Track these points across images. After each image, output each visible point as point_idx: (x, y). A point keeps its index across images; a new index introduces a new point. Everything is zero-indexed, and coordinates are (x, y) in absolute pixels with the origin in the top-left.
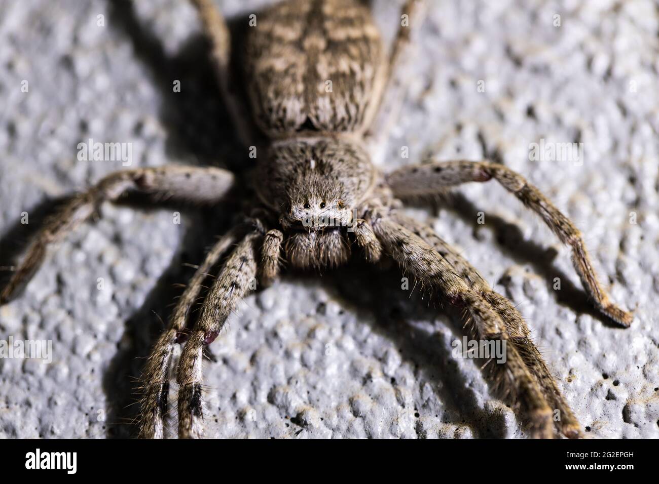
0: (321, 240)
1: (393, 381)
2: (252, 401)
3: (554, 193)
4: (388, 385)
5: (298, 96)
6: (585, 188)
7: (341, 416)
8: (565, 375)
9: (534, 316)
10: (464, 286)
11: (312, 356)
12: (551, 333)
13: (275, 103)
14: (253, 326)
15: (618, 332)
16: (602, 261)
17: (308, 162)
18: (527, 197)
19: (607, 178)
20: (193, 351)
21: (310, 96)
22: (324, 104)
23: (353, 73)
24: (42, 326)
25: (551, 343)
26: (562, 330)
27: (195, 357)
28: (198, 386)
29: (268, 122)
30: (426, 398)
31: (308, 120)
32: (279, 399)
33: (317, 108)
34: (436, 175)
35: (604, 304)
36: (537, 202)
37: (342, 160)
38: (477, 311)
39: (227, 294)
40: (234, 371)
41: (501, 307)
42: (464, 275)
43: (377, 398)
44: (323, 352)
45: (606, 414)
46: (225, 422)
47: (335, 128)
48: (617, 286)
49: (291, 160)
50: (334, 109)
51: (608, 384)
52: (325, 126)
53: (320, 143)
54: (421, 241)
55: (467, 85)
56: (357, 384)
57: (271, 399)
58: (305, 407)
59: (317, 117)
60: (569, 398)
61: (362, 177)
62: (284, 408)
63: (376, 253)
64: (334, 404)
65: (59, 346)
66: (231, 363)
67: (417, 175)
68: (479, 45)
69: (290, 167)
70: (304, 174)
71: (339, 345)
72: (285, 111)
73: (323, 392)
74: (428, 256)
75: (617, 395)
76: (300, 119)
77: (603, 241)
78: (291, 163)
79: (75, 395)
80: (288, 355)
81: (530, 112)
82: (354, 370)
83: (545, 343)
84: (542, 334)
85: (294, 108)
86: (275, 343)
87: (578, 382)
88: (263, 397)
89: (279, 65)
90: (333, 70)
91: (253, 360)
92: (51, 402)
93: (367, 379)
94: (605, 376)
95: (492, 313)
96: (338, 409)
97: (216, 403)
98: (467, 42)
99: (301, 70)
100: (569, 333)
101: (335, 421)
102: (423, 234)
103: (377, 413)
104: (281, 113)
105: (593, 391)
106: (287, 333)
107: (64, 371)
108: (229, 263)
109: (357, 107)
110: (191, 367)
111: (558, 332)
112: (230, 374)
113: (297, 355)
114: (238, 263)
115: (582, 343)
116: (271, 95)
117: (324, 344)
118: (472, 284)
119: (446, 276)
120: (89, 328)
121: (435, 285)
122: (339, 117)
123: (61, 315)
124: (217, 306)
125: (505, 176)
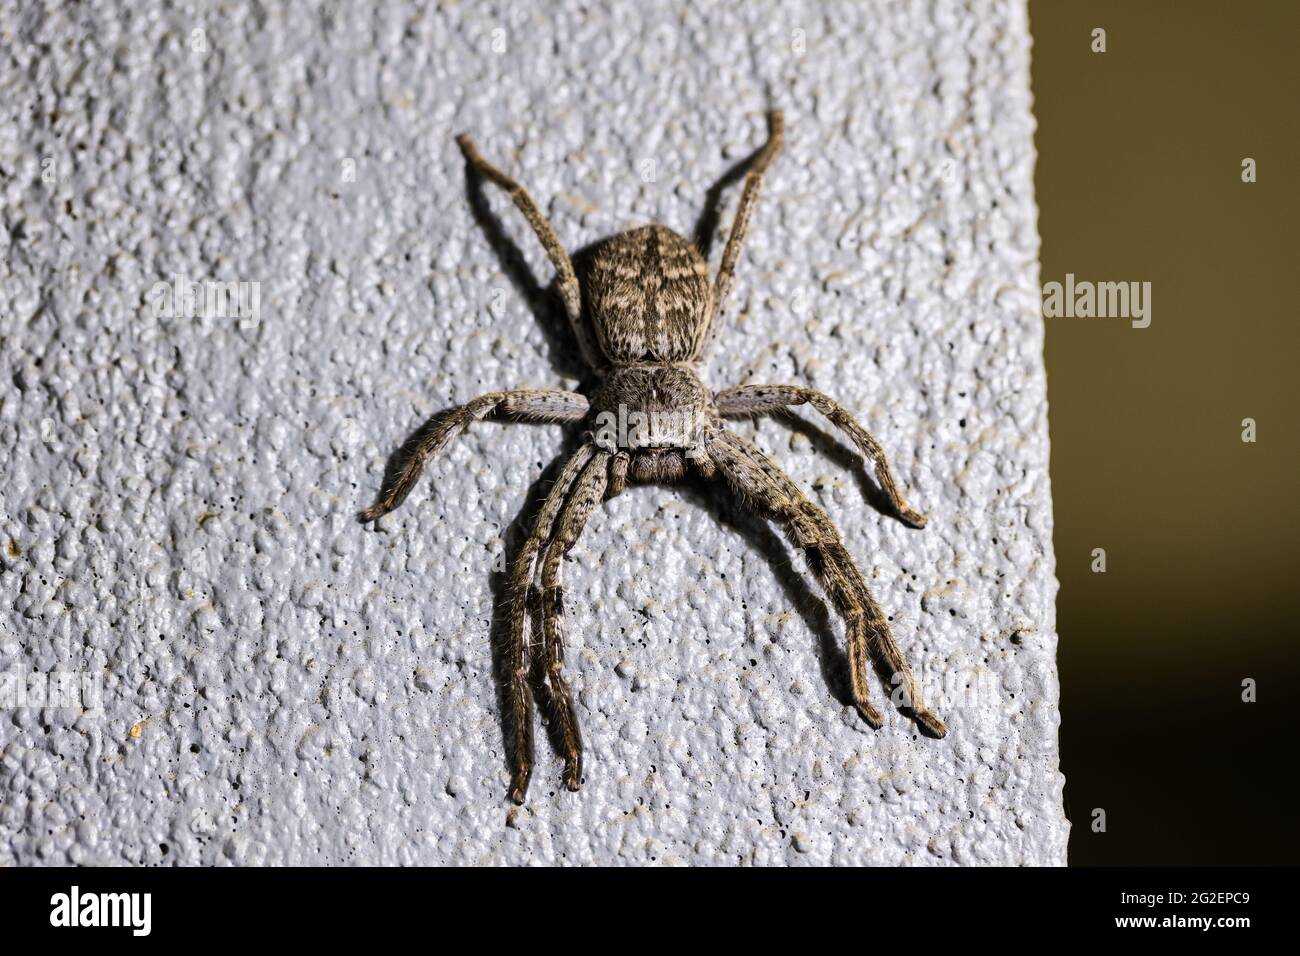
0: (663, 461)
1: (723, 576)
2: (604, 594)
3: (858, 406)
4: (718, 579)
5: (640, 332)
6: (882, 401)
7: (680, 609)
8: (870, 572)
9: (843, 518)
10: (786, 500)
11: (654, 555)
12: (858, 534)
13: (620, 339)
14: (601, 529)
15: (915, 533)
16: (899, 468)
17: (650, 392)
18: (837, 418)
19: (902, 391)
20: (556, 560)
21: (650, 332)
22: (662, 339)
23: (687, 310)
24: (419, 530)
25: (858, 542)
26: (867, 531)
27: (557, 564)
28: (559, 588)
29: (613, 354)
30: (752, 592)
31: (649, 352)
32: (627, 594)
33: (656, 343)
34: (758, 398)
35: (903, 509)
36: (847, 423)
37: (679, 390)
38: (798, 524)
39: (583, 510)
40: (587, 569)
41: (817, 517)
42: (785, 489)
43: (710, 593)
44: (662, 553)
45: (906, 604)
46: (581, 614)
47: (672, 359)
48: (913, 491)
49: (636, 389)
50: (671, 343)
51: (907, 579)
52: (663, 358)
53: (658, 372)
54: (749, 460)
55: (782, 309)
56: (692, 580)
57: (619, 593)
58: (649, 601)
59: (657, 351)
60: (875, 593)
61: (696, 403)
62: (631, 602)
63: (710, 471)
64: (673, 598)
65: (435, 549)
66: (584, 562)
67: (742, 398)
68: (790, 270)
69: (635, 397)
70: (648, 404)
71: (677, 547)
72: (629, 345)
73: (664, 587)
74: (755, 475)
75: (915, 588)
76: (642, 352)
77: (900, 450)
78: (635, 393)
79: (452, 591)
80: (632, 554)
81: (834, 332)
82: (689, 567)
83: (852, 544)
84: (850, 535)
85: (637, 343)
86: (622, 544)
87: (882, 578)
88: (612, 592)
89: (623, 303)
90: (669, 307)
91: (603, 559)
92: (432, 597)
93: (702, 575)
94: (905, 571)
95: (811, 525)
96: (677, 602)
97: (573, 598)
98: (778, 268)
99: (641, 309)
100: (874, 535)
101: (675, 613)
102: (748, 452)
103: (711, 606)
104: (625, 348)
105: (895, 585)
106: (631, 536)
107: (441, 569)
108: (584, 481)
109: (691, 340)
110: (555, 573)
111: (864, 534)
112: (584, 572)
113: (640, 553)
114: (591, 481)
115: (884, 543)
116: (616, 330)
117: (663, 545)
118: (792, 498)
119: (771, 493)
120: (461, 532)
121: (760, 500)
122: (676, 350)
123: (436, 520)
124: (575, 521)
125: (819, 401)
